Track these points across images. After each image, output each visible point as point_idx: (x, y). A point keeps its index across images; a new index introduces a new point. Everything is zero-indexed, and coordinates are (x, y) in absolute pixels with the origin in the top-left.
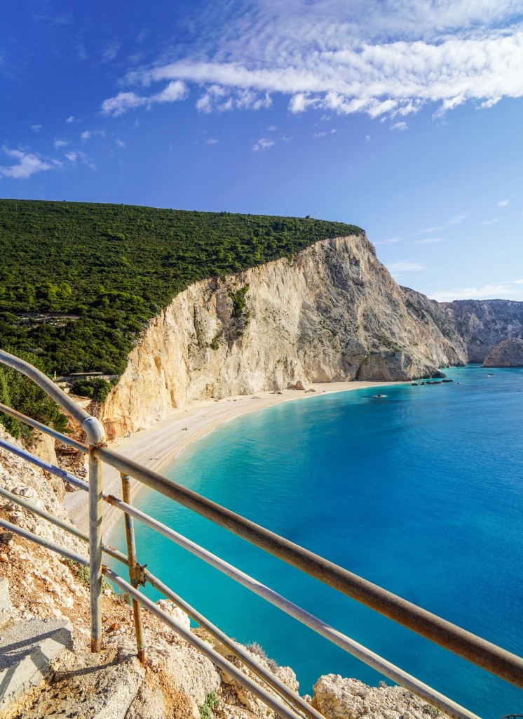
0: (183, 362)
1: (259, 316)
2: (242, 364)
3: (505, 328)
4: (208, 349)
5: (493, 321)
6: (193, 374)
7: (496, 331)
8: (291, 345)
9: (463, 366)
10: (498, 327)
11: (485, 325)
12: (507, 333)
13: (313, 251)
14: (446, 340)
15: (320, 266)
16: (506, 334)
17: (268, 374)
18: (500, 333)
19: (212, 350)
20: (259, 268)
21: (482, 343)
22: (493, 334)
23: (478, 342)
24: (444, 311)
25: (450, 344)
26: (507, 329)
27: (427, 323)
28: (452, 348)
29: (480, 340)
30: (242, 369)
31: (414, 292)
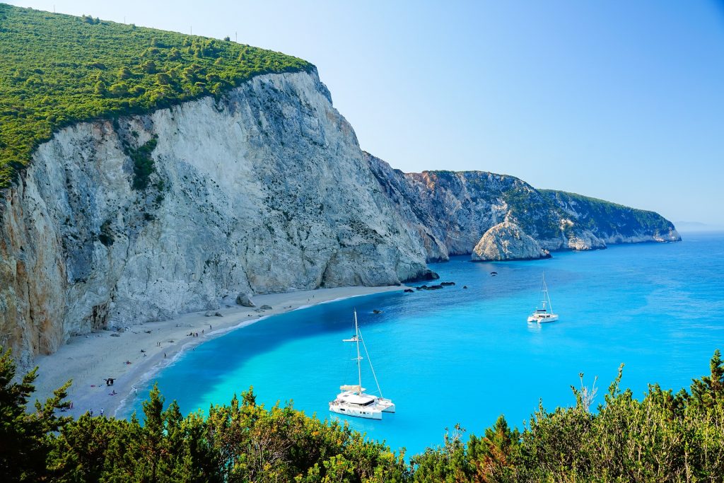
0: (57, 269)
1: (177, 187)
2: (153, 268)
3: (488, 209)
4: (96, 244)
5: (474, 199)
6: (74, 291)
7: (478, 212)
8: (225, 236)
9: (445, 260)
10: (480, 207)
11: (465, 204)
12: (491, 215)
13: (251, 90)
14: (422, 226)
15: (261, 113)
16: (490, 217)
17: (193, 284)
18: (482, 215)
19: (103, 246)
20: (171, 111)
21: (462, 229)
22: (474, 216)
23: (457, 228)
24: (412, 185)
25: (428, 230)
26: (490, 210)
27: (397, 201)
28: (431, 236)
29: (459, 226)
30: (154, 276)
31: (373, 157)
